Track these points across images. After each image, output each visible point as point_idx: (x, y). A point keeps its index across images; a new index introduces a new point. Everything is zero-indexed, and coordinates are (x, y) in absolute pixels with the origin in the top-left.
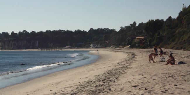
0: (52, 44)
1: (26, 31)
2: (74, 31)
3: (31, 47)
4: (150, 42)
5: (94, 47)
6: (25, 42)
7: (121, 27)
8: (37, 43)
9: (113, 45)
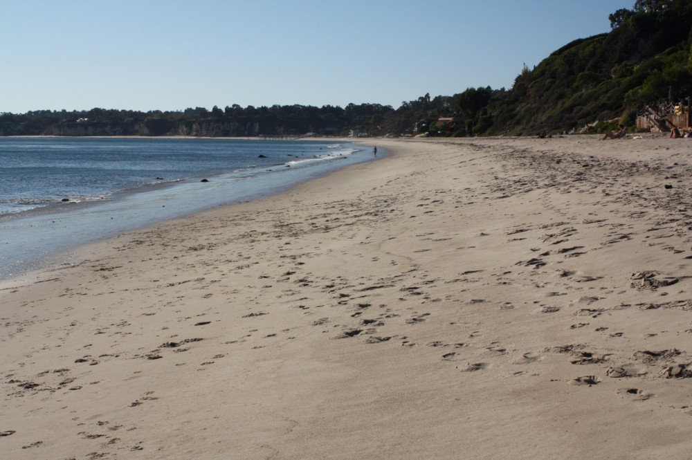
0: (282, 129)
1: (238, 105)
2: (320, 107)
3: (246, 132)
4: (470, 126)
5: (356, 135)
6: (237, 124)
7: (404, 102)
8: (257, 126)
9: (390, 132)
